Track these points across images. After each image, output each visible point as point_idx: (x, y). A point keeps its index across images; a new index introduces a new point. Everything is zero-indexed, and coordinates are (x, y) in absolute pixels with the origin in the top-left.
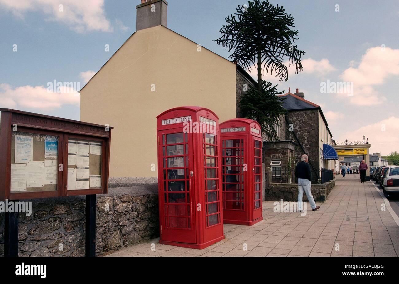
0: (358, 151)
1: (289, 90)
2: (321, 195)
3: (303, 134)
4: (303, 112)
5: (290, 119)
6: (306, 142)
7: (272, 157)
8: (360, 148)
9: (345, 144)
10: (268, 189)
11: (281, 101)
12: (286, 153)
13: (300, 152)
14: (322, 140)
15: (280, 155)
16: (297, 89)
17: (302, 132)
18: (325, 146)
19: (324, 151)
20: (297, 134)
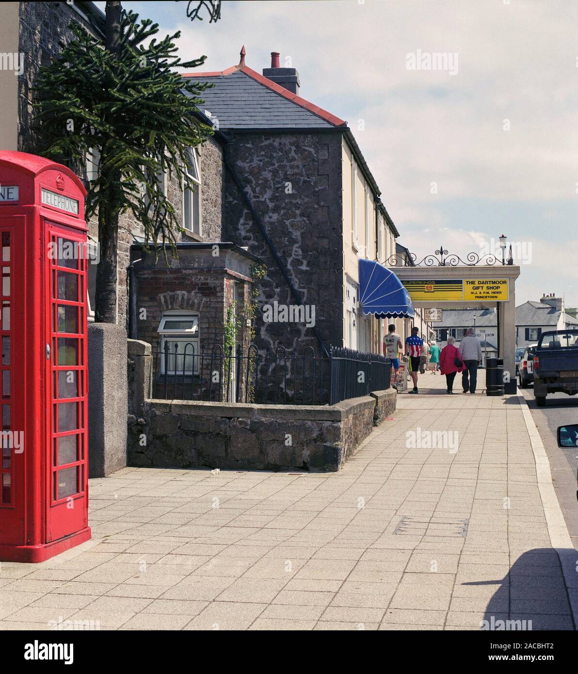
0: (478, 288)
1: (242, 55)
2: (328, 444)
3: (287, 222)
4: (286, 140)
5: (240, 163)
6: (296, 251)
7: (166, 302)
8: (485, 280)
9: (436, 263)
10: (138, 424)
11: (194, 93)
12: (215, 288)
13: (277, 287)
14: (356, 245)
15: (195, 297)
16: (275, 56)
17: (282, 212)
18: (365, 267)
19: (361, 288)
20: (267, 219)
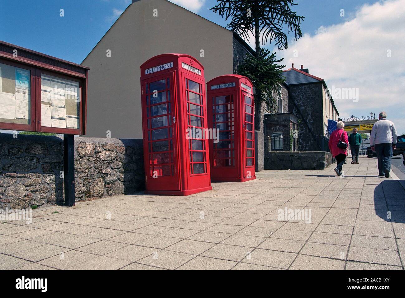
0: (364, 127)
1: (293, 65)
2: (321, 162)
3: (307, 109)
4: (306, 86)
5: (293, 94)
6: (310, 117)
7: (274, 130)
8: (366, 124)
9: (351, 120)
10: (267, 158)
11: (280, 69)
12: (287, 125)
14: (327, 115)
15: (282, 128)
16: (302, 66)
17: (305, 106)
18: (329, 121)
19: (329, 128)
20: (301, 109)
